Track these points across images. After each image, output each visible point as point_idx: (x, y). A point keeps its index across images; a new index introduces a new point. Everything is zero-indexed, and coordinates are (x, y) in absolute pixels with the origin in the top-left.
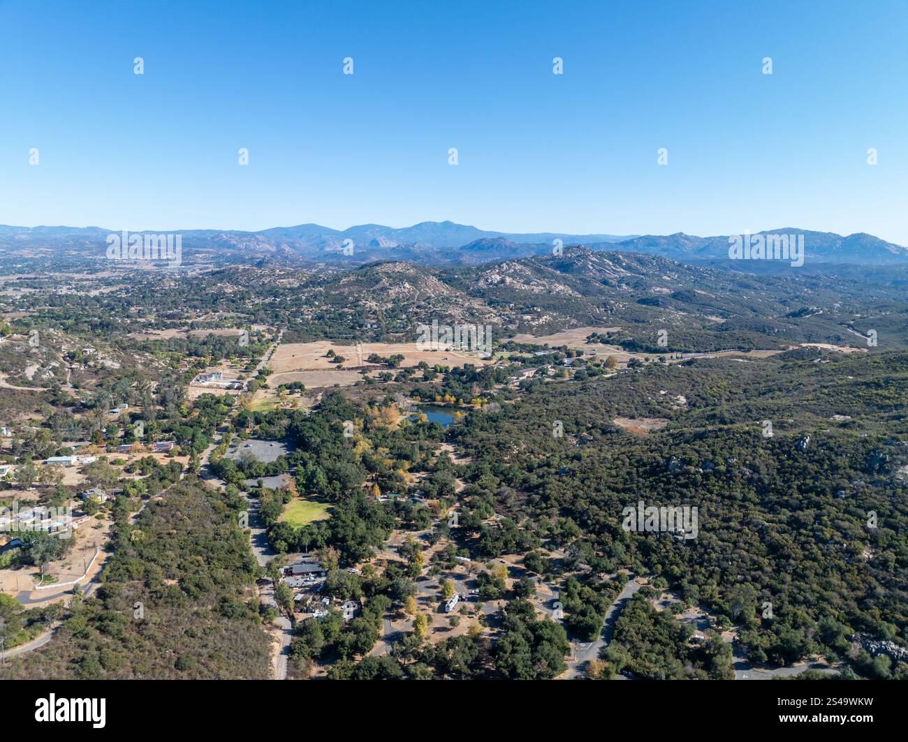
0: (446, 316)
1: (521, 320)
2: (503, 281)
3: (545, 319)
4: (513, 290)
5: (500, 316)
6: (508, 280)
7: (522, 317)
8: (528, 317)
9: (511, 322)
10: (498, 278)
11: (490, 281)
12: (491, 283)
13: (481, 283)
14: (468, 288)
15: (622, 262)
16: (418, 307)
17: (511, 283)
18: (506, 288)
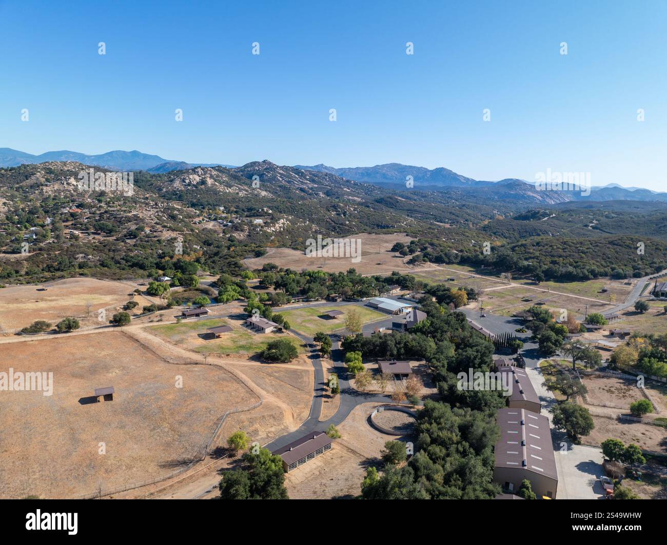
0: (129, 220)
1: (250, 224)
2: (203, 182)
3: (282, 223)
4: (216, 193)
5: (215, 220)
6: (210, 181)
7: (251, 222)
8: (258, 221)
9: (236, 228)
10: (198, 179)
11: (187, 181)
12: (189, 184)
13: (177, 184)
14: (160, 190)
15: (306, 175)
16: (79, 206)
17: (213, 185)
18: (208, 190)
